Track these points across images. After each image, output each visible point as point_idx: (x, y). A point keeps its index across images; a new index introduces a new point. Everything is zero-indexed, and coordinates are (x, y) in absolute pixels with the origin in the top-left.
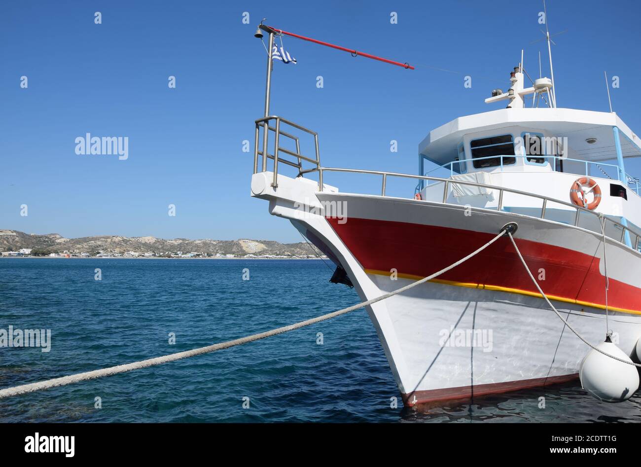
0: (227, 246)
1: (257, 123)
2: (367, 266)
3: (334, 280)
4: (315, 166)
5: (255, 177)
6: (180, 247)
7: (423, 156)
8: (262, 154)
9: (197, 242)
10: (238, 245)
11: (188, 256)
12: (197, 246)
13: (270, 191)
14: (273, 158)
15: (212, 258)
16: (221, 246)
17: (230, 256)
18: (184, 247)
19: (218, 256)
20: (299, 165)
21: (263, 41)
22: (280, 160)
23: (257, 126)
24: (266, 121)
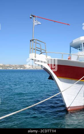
0: (21, 66)
1: (30, 40)
2: (57, 76)
3: (49, 79)
4: (45, 51)
5: (30, 54)
6: (9, 66)
7: (71, 46)
8: (32, 48)
9: (14, 65)
10: (24, 66)
11: (11, 69)
12: (13, 66)
13: (34, 58)
14: (35, 49)
15: (17, 69)
16: (19, 66)
17: (22, 69)
18: (10, 66)
19: (19, 69)
20: (41, 51)
21: (32, 19)
22: (36, 50)
23: (31, 41)
24: (33, 40)
